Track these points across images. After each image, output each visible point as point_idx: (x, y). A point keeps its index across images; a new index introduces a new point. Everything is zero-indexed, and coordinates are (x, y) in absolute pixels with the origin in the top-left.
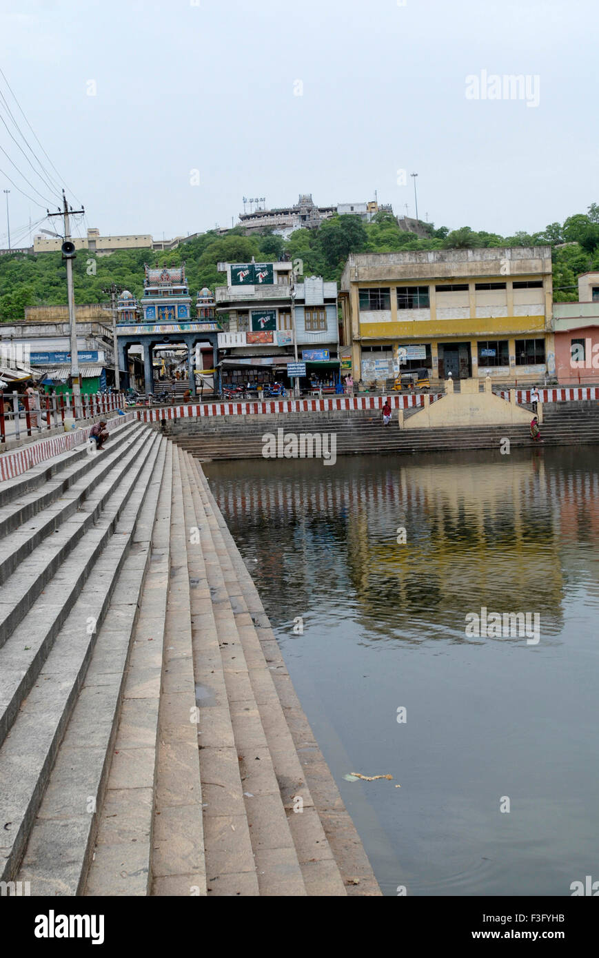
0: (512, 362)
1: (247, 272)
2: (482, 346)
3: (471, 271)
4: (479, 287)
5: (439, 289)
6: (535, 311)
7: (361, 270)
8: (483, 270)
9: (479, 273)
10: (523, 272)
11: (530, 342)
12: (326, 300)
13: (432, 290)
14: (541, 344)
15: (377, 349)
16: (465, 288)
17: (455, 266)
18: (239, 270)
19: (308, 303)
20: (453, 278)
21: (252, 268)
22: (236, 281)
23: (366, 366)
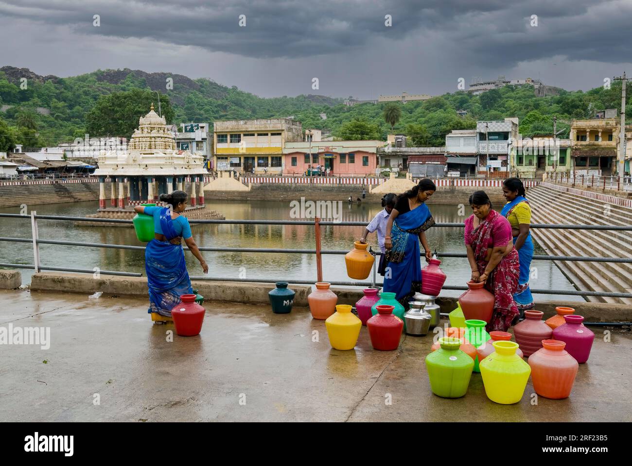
0: (270, 165)
1: (190, 127)
2: (259, 158)
3: (256, 128)
4: (259, 135)
5: (245, 135)
6: (279, 145)
7: (218, 127)
8: (260, 128)
9: (259, 129)
10: (274, 129)
11: (277, 158)
12: (202, 139)
13: (242, 135)
14: (280, 158)
15: (222, 158)
16: (253, 135)
17: (250, 126)
18: (187, 126)
19: (196, 140)
20: (249, 131)
21: (192, 125)
22: (186, 131)
23: (219, 165)
